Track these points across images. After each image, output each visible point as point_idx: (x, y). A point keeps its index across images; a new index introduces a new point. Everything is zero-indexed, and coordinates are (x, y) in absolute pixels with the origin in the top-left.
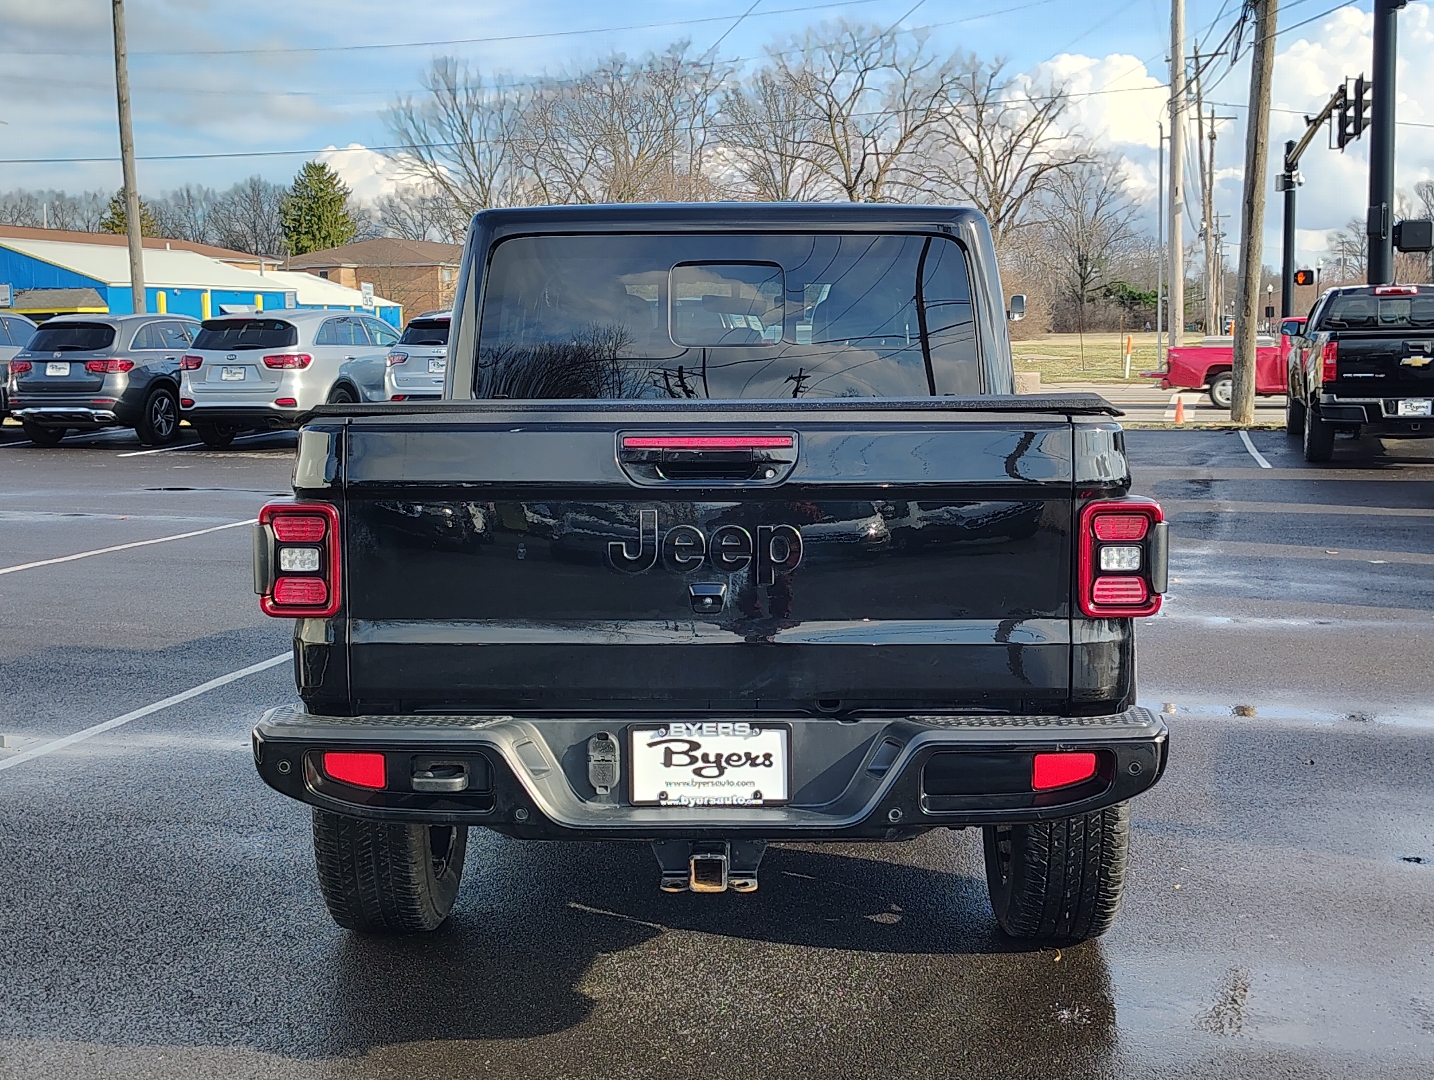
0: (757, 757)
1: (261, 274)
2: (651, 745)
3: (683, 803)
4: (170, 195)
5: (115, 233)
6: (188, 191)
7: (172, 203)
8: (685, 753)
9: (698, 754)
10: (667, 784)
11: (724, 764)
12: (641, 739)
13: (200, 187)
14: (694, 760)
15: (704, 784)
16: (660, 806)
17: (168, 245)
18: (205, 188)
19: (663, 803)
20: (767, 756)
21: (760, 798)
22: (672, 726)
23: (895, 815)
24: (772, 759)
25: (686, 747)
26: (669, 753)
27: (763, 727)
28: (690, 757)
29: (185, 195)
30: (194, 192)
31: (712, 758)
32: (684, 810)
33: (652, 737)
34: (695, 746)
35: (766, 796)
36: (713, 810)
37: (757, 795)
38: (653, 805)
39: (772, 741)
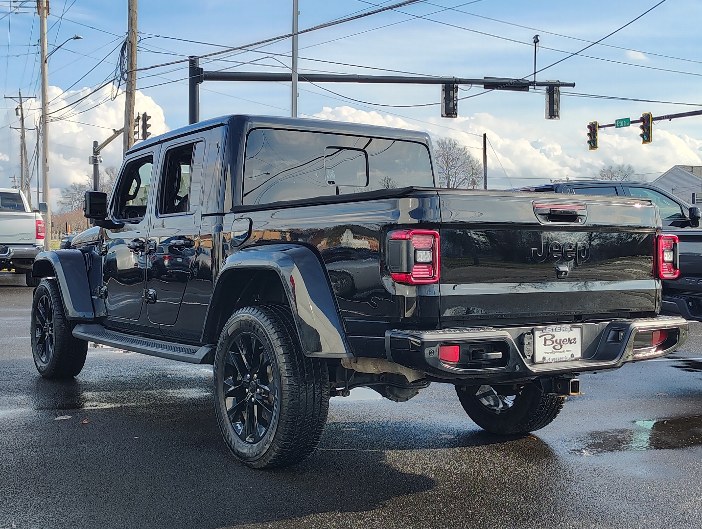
0: (572, 340)
2: (540, 337)
3: (550, 361)
9: (554, 339)
10: (546, 353)
11: (562, 344)
12: (537, 334)
15: (557, 352)
16: (544, 363)
21: (573, 357)
22: (547, 328)
24: (576, 340)
25: (551, 337)
26: (546, 340)
27: (574, 327)
28: (552, 341)
31: (558, 341)
32: (551, 364)
33: (541, 333)
34: (553, 336)
35: (575, 356)
36: (560, 363)
37: (572, 356)
38: (541, 363)
39: (576, 333)
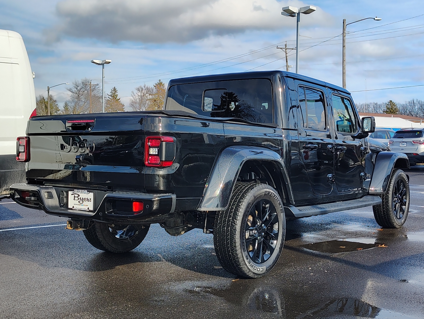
0: (88, 199)
1: (420, 124)
2: (72, 195)
3: (76, 209)
4: (408, 102)
5: (387, 114)
6: (413, 102)
7: (408, 105)
8: (77, 197)
9: (79, 197)
10: (74, 204)
11: (83, 200)
12: (70, 193)
13: (417, 100)
14: (78, 199)
15: (80, 205)
17: (392, 116)
18: (419, 100)
19: (73, 209)
20: (90, 199)
22: (75, 190)
23: (101, 214)
25: (77, 196)
26: (75, 197)
27: (89, 192)
29: (412, 102)
30: (415, 101)
31: (81, 199)
32: (76, 211)
33: (72, 193)
34: (79, 195)
35: (90, 209)
36: (81, 211)
37: (88, 208)
38: (71, 209)
39: (91, 195)
